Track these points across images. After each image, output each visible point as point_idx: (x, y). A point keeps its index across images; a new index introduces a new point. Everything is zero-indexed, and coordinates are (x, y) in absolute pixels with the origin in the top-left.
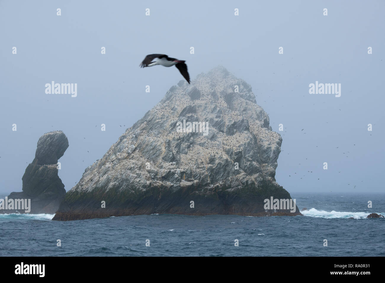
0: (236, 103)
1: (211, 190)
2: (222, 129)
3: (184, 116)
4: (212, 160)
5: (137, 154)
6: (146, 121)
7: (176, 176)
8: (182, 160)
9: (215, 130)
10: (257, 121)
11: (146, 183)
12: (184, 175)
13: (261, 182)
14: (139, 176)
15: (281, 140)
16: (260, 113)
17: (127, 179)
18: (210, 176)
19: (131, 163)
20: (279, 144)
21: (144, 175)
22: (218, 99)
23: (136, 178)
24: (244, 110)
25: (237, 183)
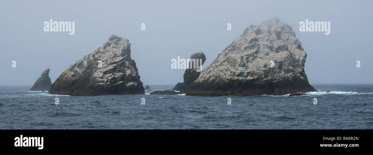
0: (283, 36)
1: (265, 81)
2: (272, 50)
3: (251, 43)
4: (265, 66)
5: (226, 63)
6: (232, 46)
7: (245, 74)
8: (249, 66)
9: (268, 50)
10: (294, 45)
11: (229, 78)
12: (250, 74)
13: (293, 77)
14: (225, 74)
15: (306, 55)
16: (295, 41)
17: (219, 76)
18: (264, 74)
19: (222, 68)
20: (305, 56)
21: (228, 74)
22: (272, 34)
23: (224, 75)
24: (287, 40)
25: (279, 77)
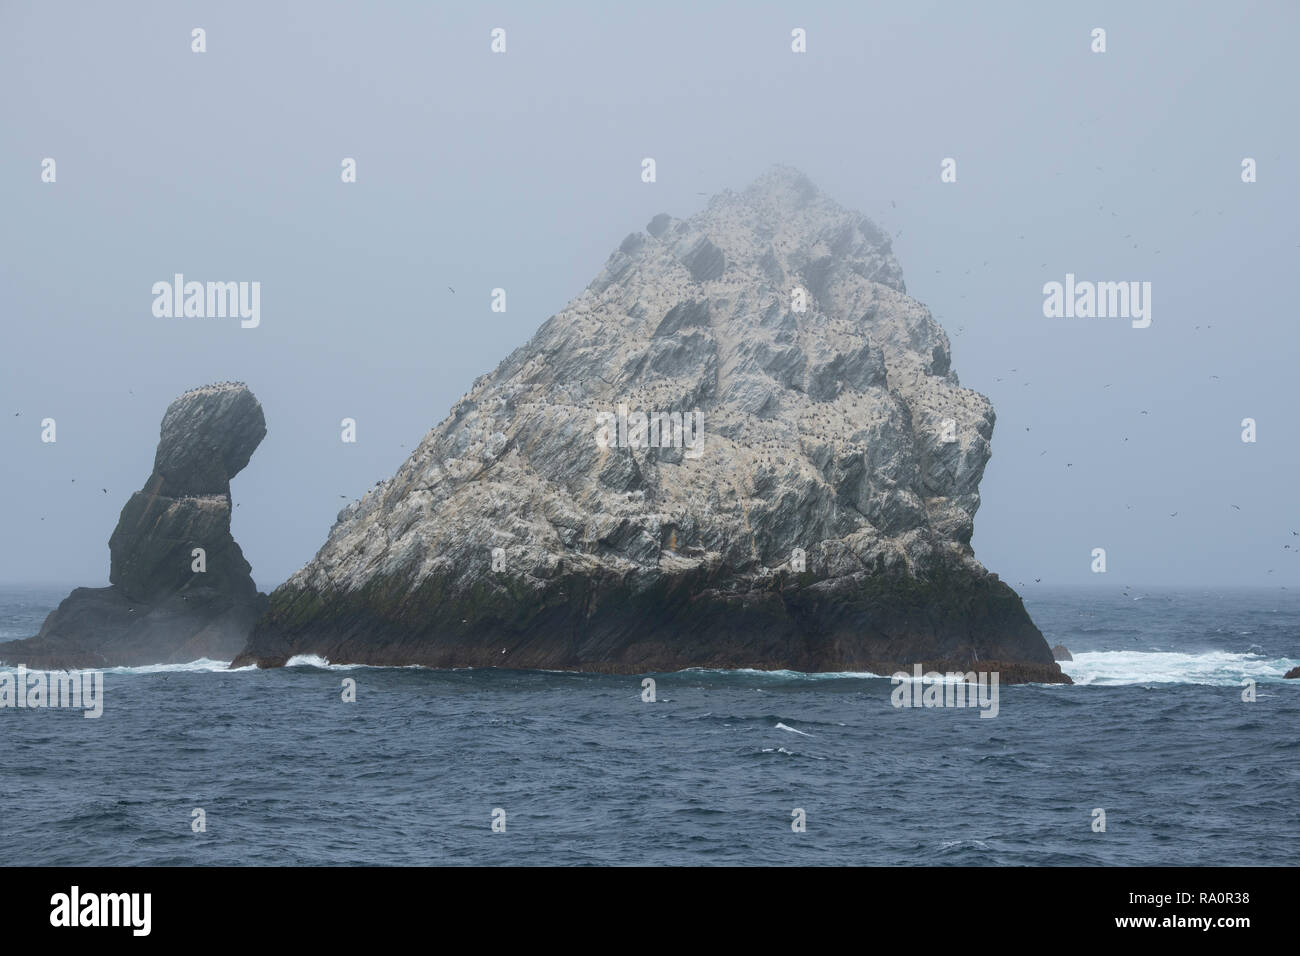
0: (841, 291)
1: (762, 584)
2: (796, 379)
3: (669, 334)
4: (764, 486)
5: (513, 463)
6: (543, 352)
7: (647, 537)
8: (665, 486)
9: (770, 383)
10: (911, 355)
11: (546, 561)
12: (673, 535)
13: (925, 559)
14: (521, 536)
15: (991, 418)
16: (920, 326)
17: (481, 547)
18: (759, 538)
19: (493, 494)
20: (987, 430)
21: (538, 533)
22: (782, 278)
23: (513, 542)
24: (869, 317)
25: (847, 562)
